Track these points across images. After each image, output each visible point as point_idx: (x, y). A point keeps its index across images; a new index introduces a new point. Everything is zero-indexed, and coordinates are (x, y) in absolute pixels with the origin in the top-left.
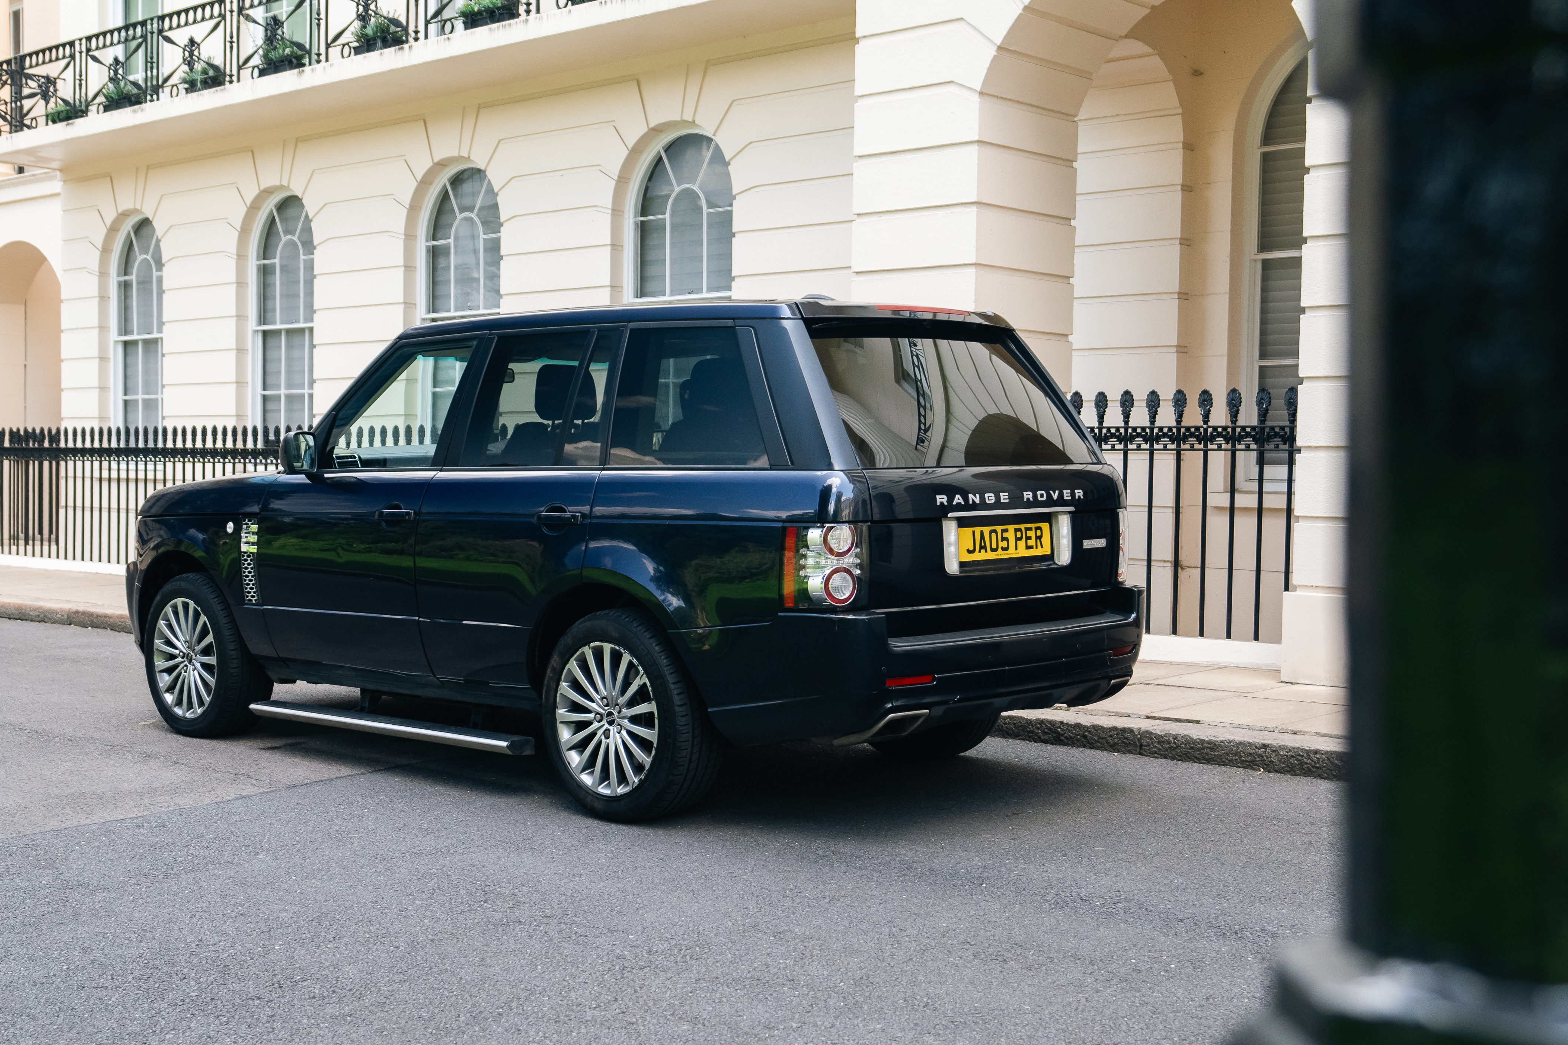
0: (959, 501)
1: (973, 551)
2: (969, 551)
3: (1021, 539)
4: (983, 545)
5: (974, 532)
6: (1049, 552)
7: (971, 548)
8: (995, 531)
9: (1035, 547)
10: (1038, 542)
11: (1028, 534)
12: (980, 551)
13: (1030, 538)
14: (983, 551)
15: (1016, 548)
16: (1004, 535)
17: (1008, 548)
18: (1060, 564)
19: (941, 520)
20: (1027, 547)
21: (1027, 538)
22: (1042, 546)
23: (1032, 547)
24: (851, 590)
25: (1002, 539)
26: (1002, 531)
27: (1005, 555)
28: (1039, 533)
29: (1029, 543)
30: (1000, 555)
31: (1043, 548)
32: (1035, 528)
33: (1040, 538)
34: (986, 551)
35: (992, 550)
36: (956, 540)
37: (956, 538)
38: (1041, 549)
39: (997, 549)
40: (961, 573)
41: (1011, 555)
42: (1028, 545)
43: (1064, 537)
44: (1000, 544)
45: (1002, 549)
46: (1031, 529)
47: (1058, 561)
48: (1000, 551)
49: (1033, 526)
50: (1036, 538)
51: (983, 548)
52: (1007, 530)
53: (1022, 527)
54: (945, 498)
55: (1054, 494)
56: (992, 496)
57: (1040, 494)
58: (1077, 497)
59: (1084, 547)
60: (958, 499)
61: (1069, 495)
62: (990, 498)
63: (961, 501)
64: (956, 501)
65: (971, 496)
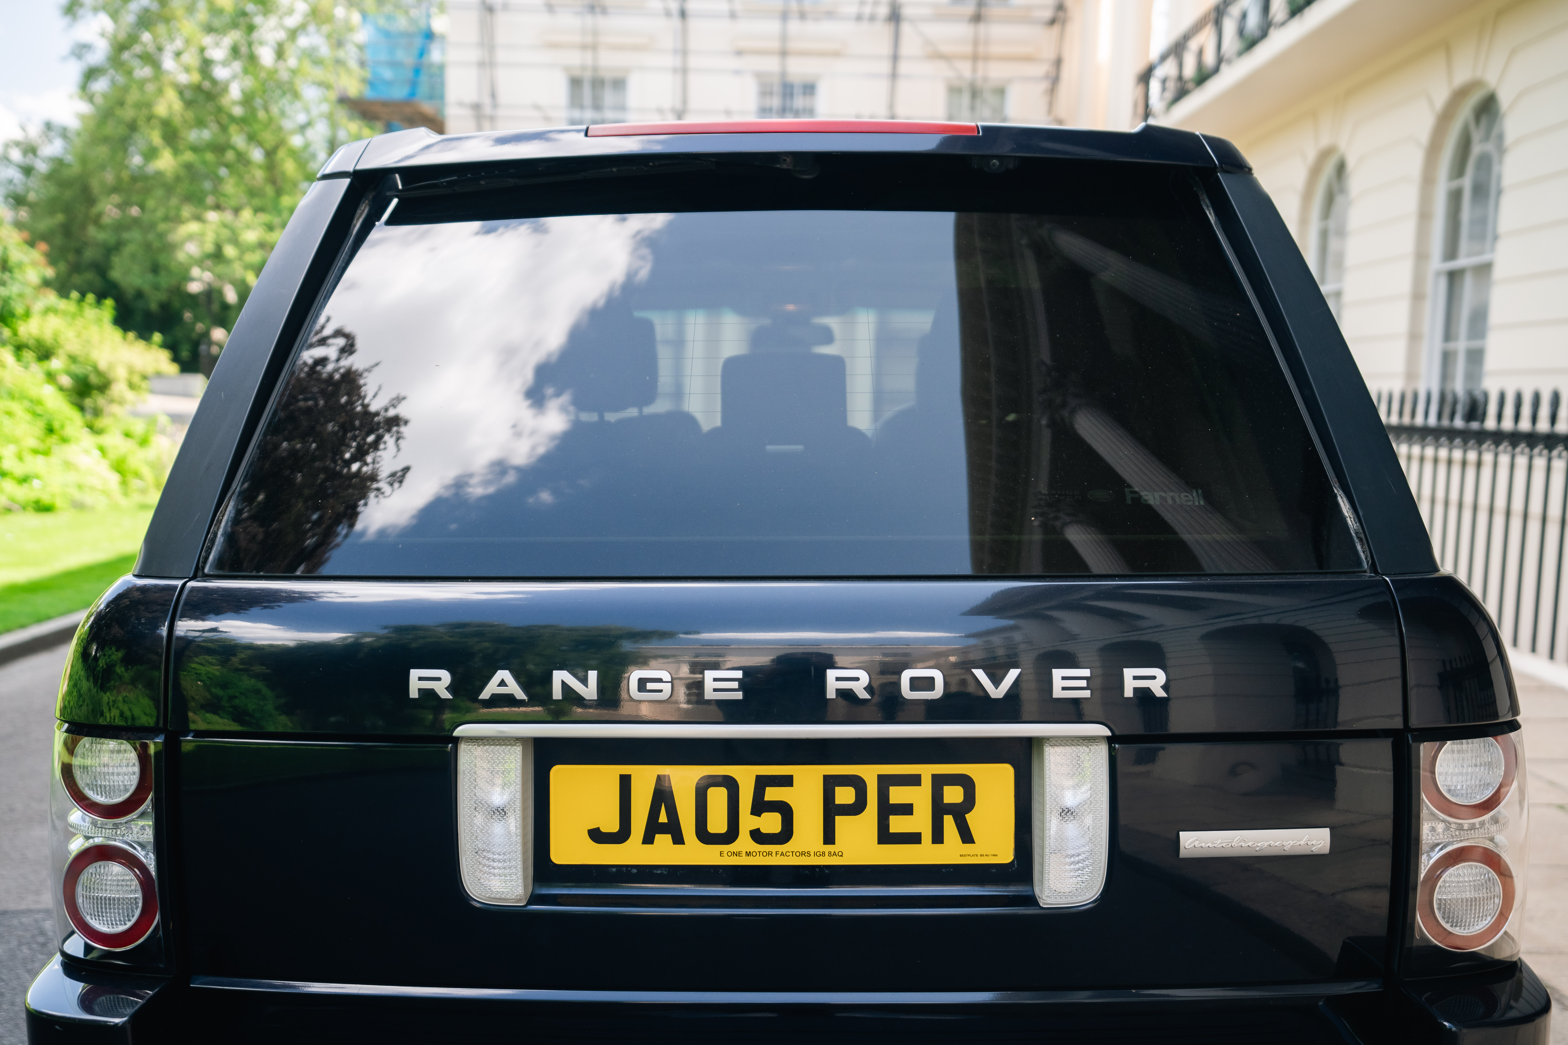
0: (502, 690)
1: (622, 836)
2: (597, 836)
3: (857, 808)
4: (663, 818)
5: (625, 782)
6: (1005, 854)
7: (612, 825)
8: (731, 785)
9: (927, 836)
10: (949, 821)
11: (898, 794)
12: (648, 839)
13: (906, 809)
14: (663, 840)
15: (829, 837)
16: (772, 794)
17: (785, 835)
18: (1049, 901)
19: (456, 741)
20: (885, 837)
21: (886, 810)
22: (967, 836)
23: (914, 838)
24: (137, 913)
25: (760, 807)
26: (762, 783)
27: (770, 854)
28: (953, 795)
29: (897, 824)
30: (748, 854)
31: (973, 842)
32: (934, 777)
33: (960, 812)
34: (678, 839)
35: (705, 836)
36: (518, 804)
37: (519, 795)
38: (964, 842)
39: (731, 836)
40: (534, 899)
41: (802, 854)
42: (892, 830)
43: (1066, 813)
44: (748, 822)
45: (758, 836)
46: (915, 780)
47: (1046, 892)
48: (744, 842)
49: (927, 771)
50: (939, 809)
51: (663, 829)
52: (787, 781)
53: (870, 773)
54: (445, 676)
55: (996, 682)
56: (660, 680)
57: (913, 680)
58: (1129, 693)
59: (1183, 853)
60: (502, 683)
61: (1084, 683)
62: (650, 686)
63: (514, 688)
64: (491, 688)
65: (560, 677)
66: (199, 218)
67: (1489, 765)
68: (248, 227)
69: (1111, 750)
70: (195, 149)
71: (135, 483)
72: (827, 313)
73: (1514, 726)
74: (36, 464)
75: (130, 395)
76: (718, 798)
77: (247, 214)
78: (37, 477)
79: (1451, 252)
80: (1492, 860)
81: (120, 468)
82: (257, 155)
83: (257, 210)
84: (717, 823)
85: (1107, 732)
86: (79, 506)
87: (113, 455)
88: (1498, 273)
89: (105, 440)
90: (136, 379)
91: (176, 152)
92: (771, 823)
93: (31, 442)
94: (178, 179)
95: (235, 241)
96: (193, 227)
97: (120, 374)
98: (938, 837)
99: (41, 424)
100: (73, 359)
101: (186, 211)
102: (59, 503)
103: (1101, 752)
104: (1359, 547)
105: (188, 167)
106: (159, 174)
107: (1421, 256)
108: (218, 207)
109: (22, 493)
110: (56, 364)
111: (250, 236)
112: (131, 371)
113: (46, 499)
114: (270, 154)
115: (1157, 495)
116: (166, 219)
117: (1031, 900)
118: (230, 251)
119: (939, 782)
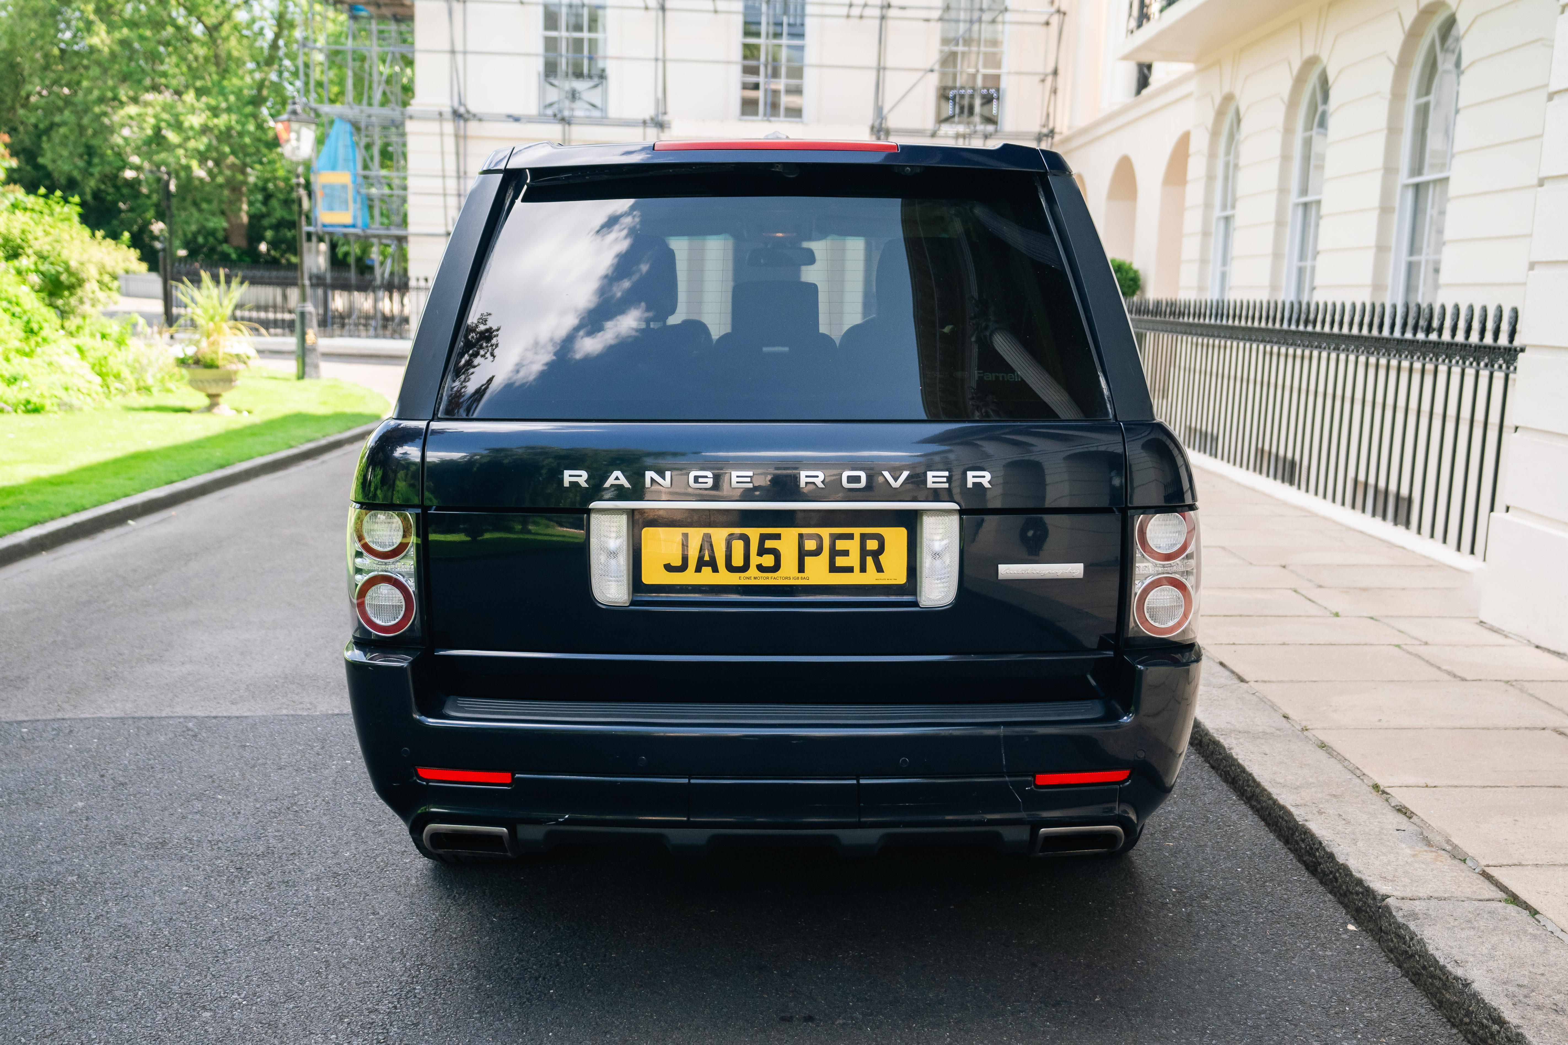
0: (617, 482)
1: (683, 568)
2: (669, 568)
3: (817, 552)
4: (707, 558)
5: (686, 536)
6: (901, 578)
7: (678, 563)
8: (746, 539)
9: (857, 568)
10: (869, 560)
11: (841, 545)
12: (698, 570)
13: (846, 553)
14: (707, 570)
15: (801, 569)
16: (769, 544)
17: (776, 568)
18: (924, 603)
19: (589, 512)
20: (833, 569)
21: (834, 553)
22: (879, 569)
23: (850, 570)
24: (402, 613)
25: (762, 551)
26: (763, 538)
27: (767, 578)
28: (872, 545)
29: (840, 561)
30: (755, 578)
31: (883, 571)
32: (861, 535)
33: (876, 554)
34: (715, 570)
35: (731, 568)
36: (625, 547)
37: (625, 543)
38: (878, 572)
39: (745, 568)
40: (633, 603)
41: (786, 578)
42: (837, 565)
43: (936, 555)
44: (755, 560)
45: (760, 568)
46: (850, 537)
47: (923, 598)
48: (753, 571)
49: (857, 531)
50: (864, 553)
51: (707, 564)
52: (777, 537)
53: (825, 533)
54: (584, 474)
55: (896, 479)
56: (706, 477)
57: (848, 477)
58: (970, 485)
59: (1000, 577)
60: (617, 478)
61: (945, 480)
62: (700, 480)
63: (624, 481)
64: (611, 481)
65: (649, 475)
66: (135, 100)
67: (1179, 532)
68: (193, 110)
69: (961, 519)
70: (133, 24)
71: (114, 384)
72: (810, 239)
73: (1192, 507)
74: (20, 365)
75: (101, 295)
76: (738, 547)
77: (190, 97)
78: (25, 378)
79: (1417, 168)
80: (1180, 586)
81: (101, 370)
82: (198, 30)
83: (200, 92)
84: (737, 561)
85: (957, 507)
86: (66, 406)
87: (92, 355)
88: (1453, 189)
89: (83, 340)
90: (106, 278)
91: (111, 27)
92: (768, 560)
93: (16, 344)
94: (113, 55)
95: (178, 126)
96: (132, 110)
97: (91, 272)
98: (863, 569)
99: (19, 324)
100: (42, 257)
101: (123, 93)
102: (47, 403)
103: (955, 520)
104: (1108, 406)
105: (125, 43)
106: (92, 49)
107: (1389, 170)
108: (155, 88)
109: (14, 394)
110: (24, 262)
111: (195, 121)
112: (102, 270)
113: (35, 400)
114: (212, 30)
115: (994, 375)
116: (101, 100)
117: (915, 604)
118: (172, 137)
119: (864, 538)
